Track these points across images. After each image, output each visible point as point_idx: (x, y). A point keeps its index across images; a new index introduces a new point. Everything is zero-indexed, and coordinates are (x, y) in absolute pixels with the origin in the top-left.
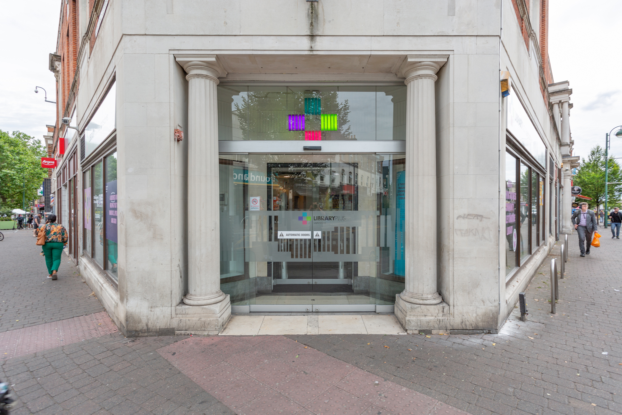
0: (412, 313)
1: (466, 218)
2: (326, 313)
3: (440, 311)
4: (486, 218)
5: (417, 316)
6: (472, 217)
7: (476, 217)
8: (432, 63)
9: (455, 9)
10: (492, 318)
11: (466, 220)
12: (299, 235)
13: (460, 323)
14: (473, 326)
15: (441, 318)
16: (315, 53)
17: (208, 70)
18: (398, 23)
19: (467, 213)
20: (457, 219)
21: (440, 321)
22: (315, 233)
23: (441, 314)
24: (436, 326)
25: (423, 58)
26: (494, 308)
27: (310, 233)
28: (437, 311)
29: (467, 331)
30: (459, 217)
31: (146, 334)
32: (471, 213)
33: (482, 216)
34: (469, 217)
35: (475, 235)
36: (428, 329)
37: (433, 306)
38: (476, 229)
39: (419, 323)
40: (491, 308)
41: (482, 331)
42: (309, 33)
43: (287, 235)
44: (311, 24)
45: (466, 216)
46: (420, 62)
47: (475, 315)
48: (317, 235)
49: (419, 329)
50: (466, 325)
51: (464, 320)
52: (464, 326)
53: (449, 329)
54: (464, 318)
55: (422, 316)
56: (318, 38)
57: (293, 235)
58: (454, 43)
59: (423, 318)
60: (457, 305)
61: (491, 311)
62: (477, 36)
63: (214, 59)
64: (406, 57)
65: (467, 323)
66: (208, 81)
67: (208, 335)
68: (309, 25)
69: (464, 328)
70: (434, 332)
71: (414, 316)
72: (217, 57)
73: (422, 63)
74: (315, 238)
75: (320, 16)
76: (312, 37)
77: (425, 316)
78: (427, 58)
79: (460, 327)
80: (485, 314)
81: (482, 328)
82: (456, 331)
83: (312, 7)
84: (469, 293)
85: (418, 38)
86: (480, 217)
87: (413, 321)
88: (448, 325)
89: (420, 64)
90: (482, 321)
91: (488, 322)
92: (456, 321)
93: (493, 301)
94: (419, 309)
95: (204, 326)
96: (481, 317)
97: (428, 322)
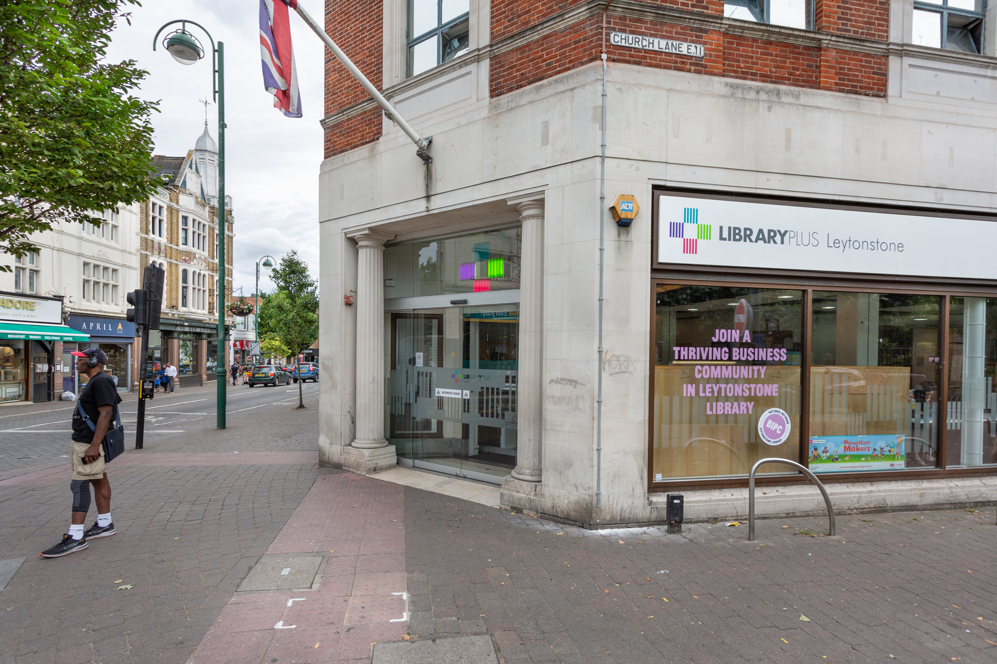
0: (506, 487)
1: (559, 383)
2: (480, 482)
3: (533, 490)
4: (580, 384)
5: (510, 490)
6: (565, 383)
7: (569, 383)
8: (531, 202)
9: (548, 136)
10: (585, 509)
11: (559, 385)
12: (451, 393)
13: (550, 508)
14: (565, 514)
15: (532, 497)
16: (431, 212)
17: (368, 240)
18: (495, 167)
19: (560, 377)
20: (550, 383)
21: (531, 501)
22: (465, 392)
23: (533, 493)
24: (527, 505)
25: (520, 198)
26: (587, 497)
27: (460, 391)
28: (529, 489)
29: (559, 519)
30: (552, 381)
31: (328, 466)
32: (565, 377)
33: (575, 382)
34: (562, 382)
35: (568, 404)
36: (519, 507)
37: (526, 483)
38: (569, 397)
39: (511, 499)
40: (585, 496)
41: (574, 523)
42: (425, 195)
43: (443, 393)
44: (427, 186)
45: (558, 381)
46: (520, 203)
47: (566, 501)
48: (466, 395)
49: (511, 505)
50: (556, 511)
51: (555, 505)
52: (555, 512)
53: (540, 511)
54: (555, 502)
55: (515, 491)
56: (432, 197)
57: (447, 393)
58: (549, 177)
59: (515, 494)
60: (548, 486)
61: (585, 499)
62: (572, 162)
63: (367, 232)
64: (504, 201)
65: (559, 510)
66: (368, 250)
67: (360, 474)
68: (425, 186)
69: (555, 515)
70: (525, 511)
71: (507, 489)
72: (370, 228)
73: (522, 204)
74: (464, 397)
75: (434, 176)
76: (428, 197)
77: (518, 492)
78: (524, 197)
79: (551, 512)
80: (577, 503)
81: (574, 519)
82: (547, 516)
83: (428, 169)
84: (560, 474)
85: (514, 178)
86: (573, 382)
87: (505, 494)
88: (539, 508)
89: (520, 205)
90: (574, 510)
91: (581, 513)
92: (547, 503)
93: (587, 488)
94: (513, 483)
95: (358, 466)
96: (573, 505)
97: (520, 500)
